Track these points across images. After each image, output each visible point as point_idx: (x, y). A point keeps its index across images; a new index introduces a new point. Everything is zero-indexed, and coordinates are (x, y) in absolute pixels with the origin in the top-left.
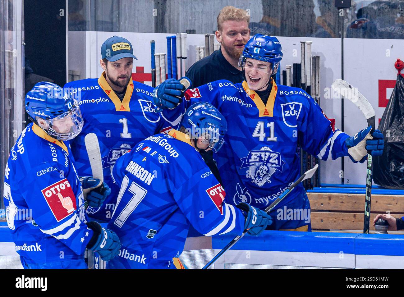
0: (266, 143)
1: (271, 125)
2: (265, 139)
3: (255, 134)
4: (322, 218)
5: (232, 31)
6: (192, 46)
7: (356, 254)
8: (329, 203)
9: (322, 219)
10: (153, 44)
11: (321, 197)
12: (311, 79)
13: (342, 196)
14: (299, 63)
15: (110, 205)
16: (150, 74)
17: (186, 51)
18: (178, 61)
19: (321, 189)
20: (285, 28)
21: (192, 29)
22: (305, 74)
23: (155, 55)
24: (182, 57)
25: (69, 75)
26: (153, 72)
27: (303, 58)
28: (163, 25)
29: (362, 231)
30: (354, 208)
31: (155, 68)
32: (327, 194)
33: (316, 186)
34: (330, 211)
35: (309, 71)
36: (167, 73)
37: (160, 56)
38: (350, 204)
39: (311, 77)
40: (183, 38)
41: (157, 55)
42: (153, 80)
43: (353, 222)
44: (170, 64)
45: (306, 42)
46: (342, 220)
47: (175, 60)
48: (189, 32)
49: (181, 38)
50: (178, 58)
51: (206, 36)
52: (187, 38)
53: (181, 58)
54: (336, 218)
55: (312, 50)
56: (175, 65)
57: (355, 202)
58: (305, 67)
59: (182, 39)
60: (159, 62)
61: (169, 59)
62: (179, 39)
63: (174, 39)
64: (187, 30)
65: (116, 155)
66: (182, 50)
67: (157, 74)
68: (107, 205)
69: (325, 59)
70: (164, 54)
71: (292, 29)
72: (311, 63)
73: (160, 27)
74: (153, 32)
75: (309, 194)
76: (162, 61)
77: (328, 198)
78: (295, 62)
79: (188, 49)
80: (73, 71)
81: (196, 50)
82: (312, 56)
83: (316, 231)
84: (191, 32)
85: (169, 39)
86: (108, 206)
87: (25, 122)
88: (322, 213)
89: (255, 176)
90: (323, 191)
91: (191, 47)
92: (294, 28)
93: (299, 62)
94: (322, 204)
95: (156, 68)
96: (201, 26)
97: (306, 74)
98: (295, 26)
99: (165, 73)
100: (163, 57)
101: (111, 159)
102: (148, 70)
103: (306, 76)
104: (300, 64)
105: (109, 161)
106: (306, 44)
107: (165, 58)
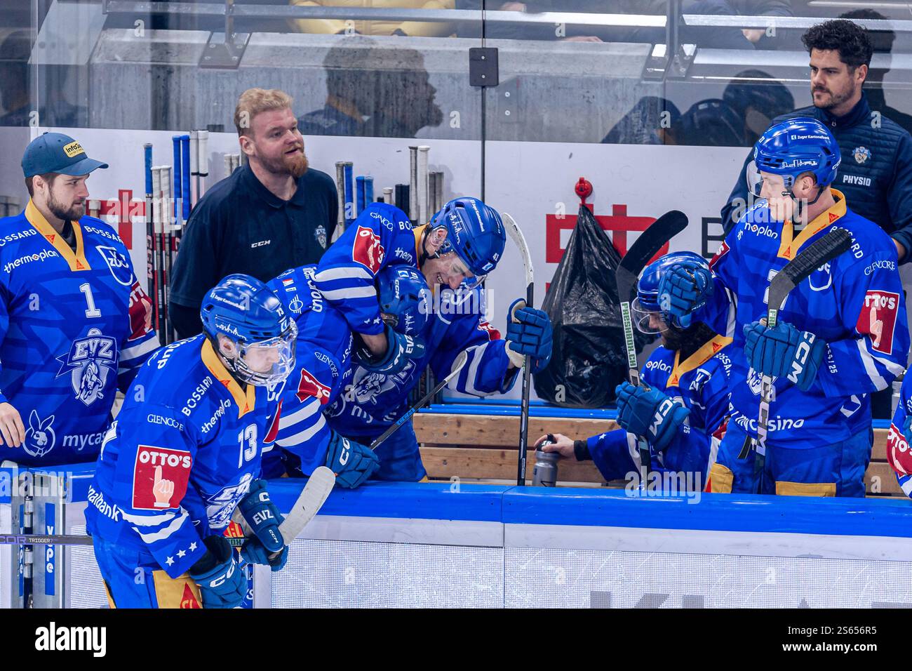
4: (445, 458)
5: (275, 129)
6: (217, 154)
7: (504, 522)
8: (458, 433)
9: (445, 461)
10: (148, 150)
11: (443, 421)
12: (427, 212)
13: (481, 420)
14: (407, 184)
15: (71, 437)
17: (207, 161)
18: (193, 179)
19: (443, 408)
20: (382, 123)
21: (218, 123)
22: (416, 204)
23: (151, 169)
24: (200, 172)
26: (149, 199)
27: (413, 175)
28: (166, 116)
29: (515, 482)
30: (502, 441)
31: (152, 192)
32: (455, 415)
33: (435, 403)
34: (458, 446)
35: (425, 197)
37: (161, 171)
38: (494, 434)
39: (428, 208)
40: (202, 140)
41: (156, 170)
43: (501, 465)
44: (177, 185)
45: (419, 147)
46: (481, 461)
47: (187, 179)
48: (211, 129)
49: (198, 140)
50: (193, 174)
52: (208, 140)
53: (197, 174)
54: (469, 458)
55: (430, 161)
56: (187, 187)
57: (505, 431)
58: (416, 191)
59: (200, 141)
60: (160, 182)
61: (178, 177)
62: (195, 141)
63: (187, 140)
64: (208, 126)
65: (82, 350)
66: (200, 160)
68: (66, 438)
69: (451, 178)
70: (167, 167)
71: (395, 123)
72: (427, 185)
73: (160, 120)
74: (150, 128)
75: (423, 416)
76: (165, 180)
77: (456, 423)
78: (399, 183)
79: (211, 159)
81: (225, 160)
82: (429, 171)
83: (435, 481)
84: (217, 128)
85: (177, 141)
86: (69, 439)
88: (444, 450)
90: (447, 410)
91: (215, 155)
92: (398, 123)
93: (405, 181)
94: (445, 434)
95: (154, 192)
97: (419, 204)
98: (399, 120)
99: (170, 200)
100: (167, 172)
101: (74, 358)
102: (139, 195)
103: (418, 208)
104: (408, 186)
105: (71, 361)
106: (418, 151)
107: (169, 174)
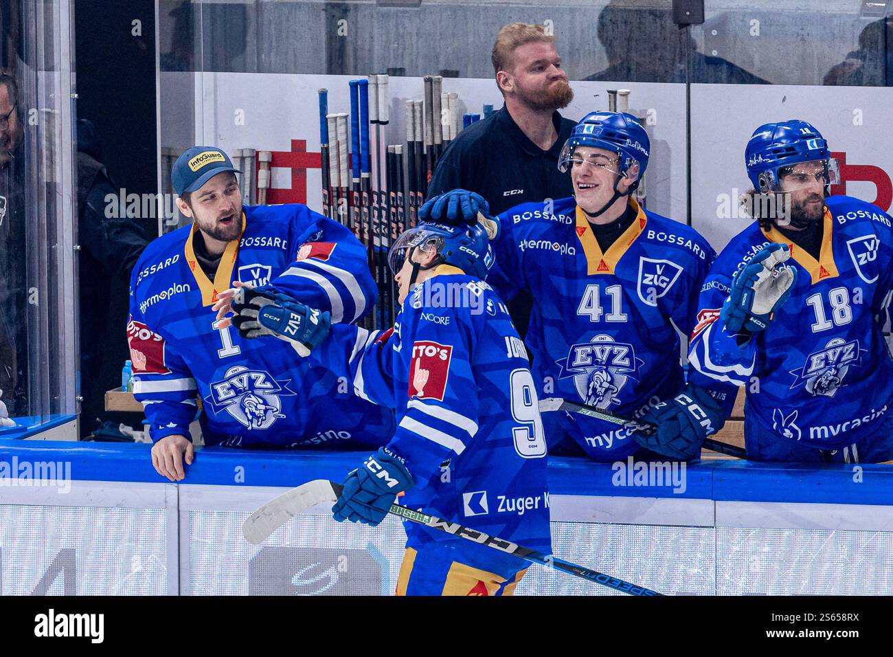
0: (603, 326)
1: (615, 291)
2: (602, 318)
3: (582, 310)
5: (538, 62)
6: (398, 99)
7: (715, 499)
10: (323, 96)
16: (318, 154)
17: (387, 108)
18: (373, 127)
21: (398, 67)
23: (327, 117)
24: (380, 120)
25: (162, 156)
26: (325, 150)
28: (342, 60)
31: (328, 142)
36: (350, 152)
37: (338, 119)
40: (382, 84)
41: (332, 118)
42: (325, 166)
44: (355, 134)
45: (618, 91)
47: (365, 127)
48: (392, 73)
49: (377, 85)
50: (373, 122)
51: (426, 81)
52: (389, 84)
53: (377, 122)
55: (631, 105)
56: (366, 136)
59: (379, 86)
60: (336, 130)
61: (355, 125)
62: (374, 86)
63: (365, 85)
64: (388, 70)
65: (225, 390)
66: (379, 107)
67: (332, 153)
70: (344, 114)
73: (336, 65)
74: (324, 72)
76: (341, 129)
79: (391, 105)
80: (170, 149)
81: (407, 107)
84: (398, 72)
85: (354, 86)
87: (78, 247)
89: (588, 393)
91: (396, 101)
95: (330, 143)
96: (416, 62)
99: (348, 151)
100: (344, 120)
102: (314, 147)
106: (618, 95)
107: (346, 123)
